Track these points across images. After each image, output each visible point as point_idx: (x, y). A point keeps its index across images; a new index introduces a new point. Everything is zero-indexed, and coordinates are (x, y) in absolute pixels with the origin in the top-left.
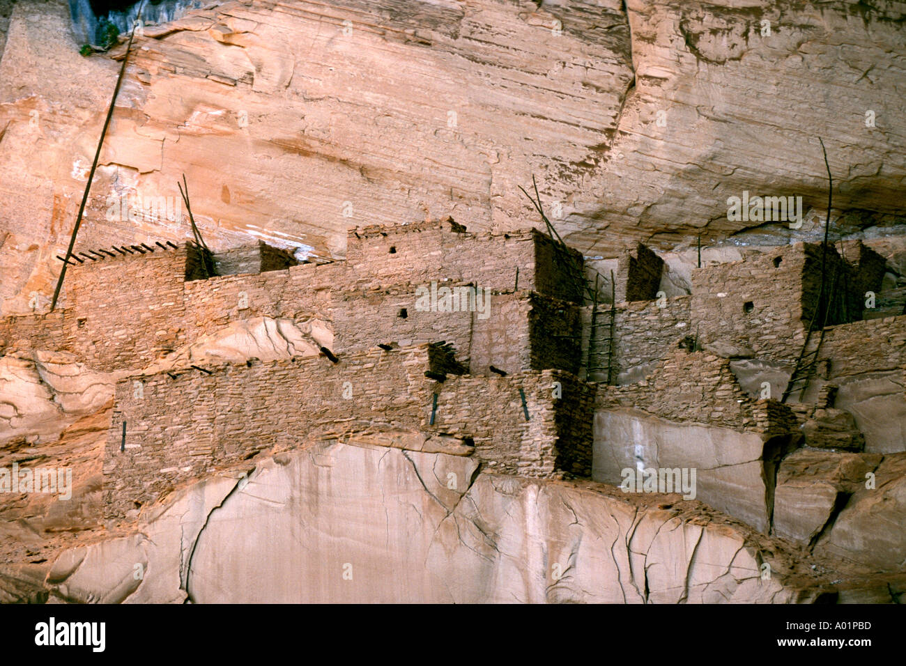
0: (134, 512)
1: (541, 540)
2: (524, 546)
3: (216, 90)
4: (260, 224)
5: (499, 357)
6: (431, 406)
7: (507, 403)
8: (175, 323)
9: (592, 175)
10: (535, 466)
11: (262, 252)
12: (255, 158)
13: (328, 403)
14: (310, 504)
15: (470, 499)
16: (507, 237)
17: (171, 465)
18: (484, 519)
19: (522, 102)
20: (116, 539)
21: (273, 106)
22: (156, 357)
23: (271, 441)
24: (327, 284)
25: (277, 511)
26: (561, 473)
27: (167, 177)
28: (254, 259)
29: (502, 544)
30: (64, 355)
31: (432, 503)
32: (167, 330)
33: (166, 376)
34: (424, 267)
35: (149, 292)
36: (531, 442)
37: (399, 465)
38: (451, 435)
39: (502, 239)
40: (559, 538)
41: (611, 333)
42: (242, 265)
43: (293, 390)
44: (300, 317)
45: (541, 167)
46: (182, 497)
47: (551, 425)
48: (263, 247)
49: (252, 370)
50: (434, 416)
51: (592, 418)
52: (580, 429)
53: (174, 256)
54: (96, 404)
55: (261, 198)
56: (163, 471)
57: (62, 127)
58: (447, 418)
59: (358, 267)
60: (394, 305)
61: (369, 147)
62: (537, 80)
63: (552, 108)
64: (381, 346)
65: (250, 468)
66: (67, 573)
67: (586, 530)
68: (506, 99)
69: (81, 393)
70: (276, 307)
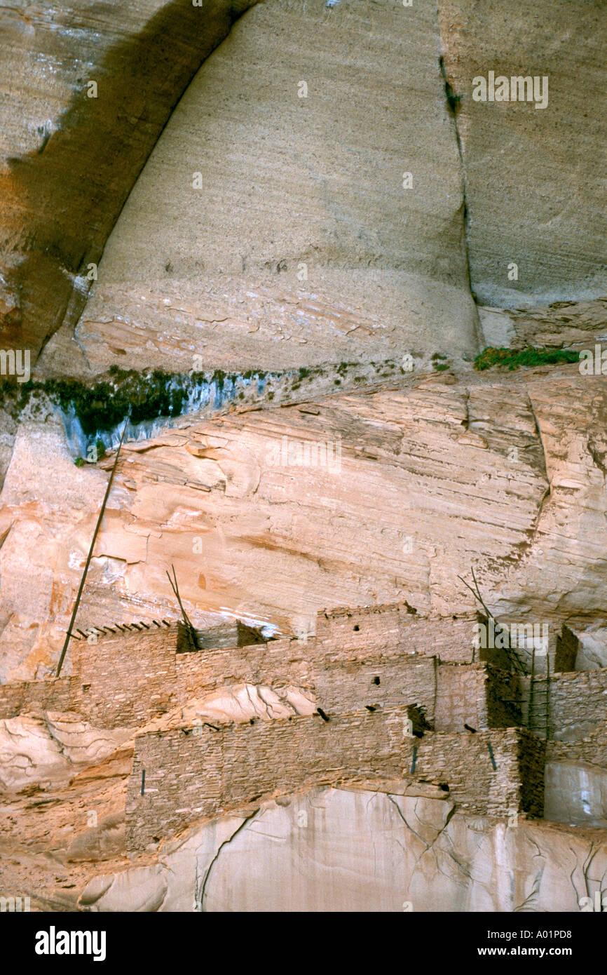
0: (153, 846)
1: (510, 870)
2: (494, 875)
3: (193, 495)
4: (232, 606)
5: (460, 718)
6: (411, 758)
7: (477, 755)
8: (167, 688)
9: (516, 567)
10: (502, 808)
11: (238, 629)
12: (228, 551)
13: (321, 755)
14: (308, 839)
15: (446, 835)
16: (455, 618)
17: (184, 807)
18: (458, 851)
19: (454, 506)
20: (139, 868)
21: (243, 508)
22: (152, 717)
23: (271, 786)
24: (300, 657)
25: (279, 845)
26: (524, 814)
27: (151, 567)
28: (232, 635)
29: (475, 873)
30: (71, 715)
31: (414, 838)
32: (161, 694)
33: (179, 732)
34: (384, 642)
35: (144, 663)
36: (498, 787)
37: (385, 806)
38: (429, 782)
39: (451, 620)
40: (524, 868)
41: (547, 698)
42: (222, 640)
43: (290, 744)
44: (278, 684)
45: (472, 560)
46: (196, 833)
47: (516, 773)
48: (240, 626)
49: (254, 728)
50: (414, 766)
51: (543, 769)
52: (535, 777)
53: (167, 632)
54: (100, 756)
55: (233, 585)
56: (177, 811)
57: (60, 525)
58: (426, 767)
59: (326, 642)
60: (368, 674)
61: (326, 543)
62: (468, 489)
63: (482, 512)
64: (368, 707)
65: (255, 809)
66: (97, 896)
67: (548, 861)
68: (440, 503)
69: (87, 747)
70: (256, 675)
